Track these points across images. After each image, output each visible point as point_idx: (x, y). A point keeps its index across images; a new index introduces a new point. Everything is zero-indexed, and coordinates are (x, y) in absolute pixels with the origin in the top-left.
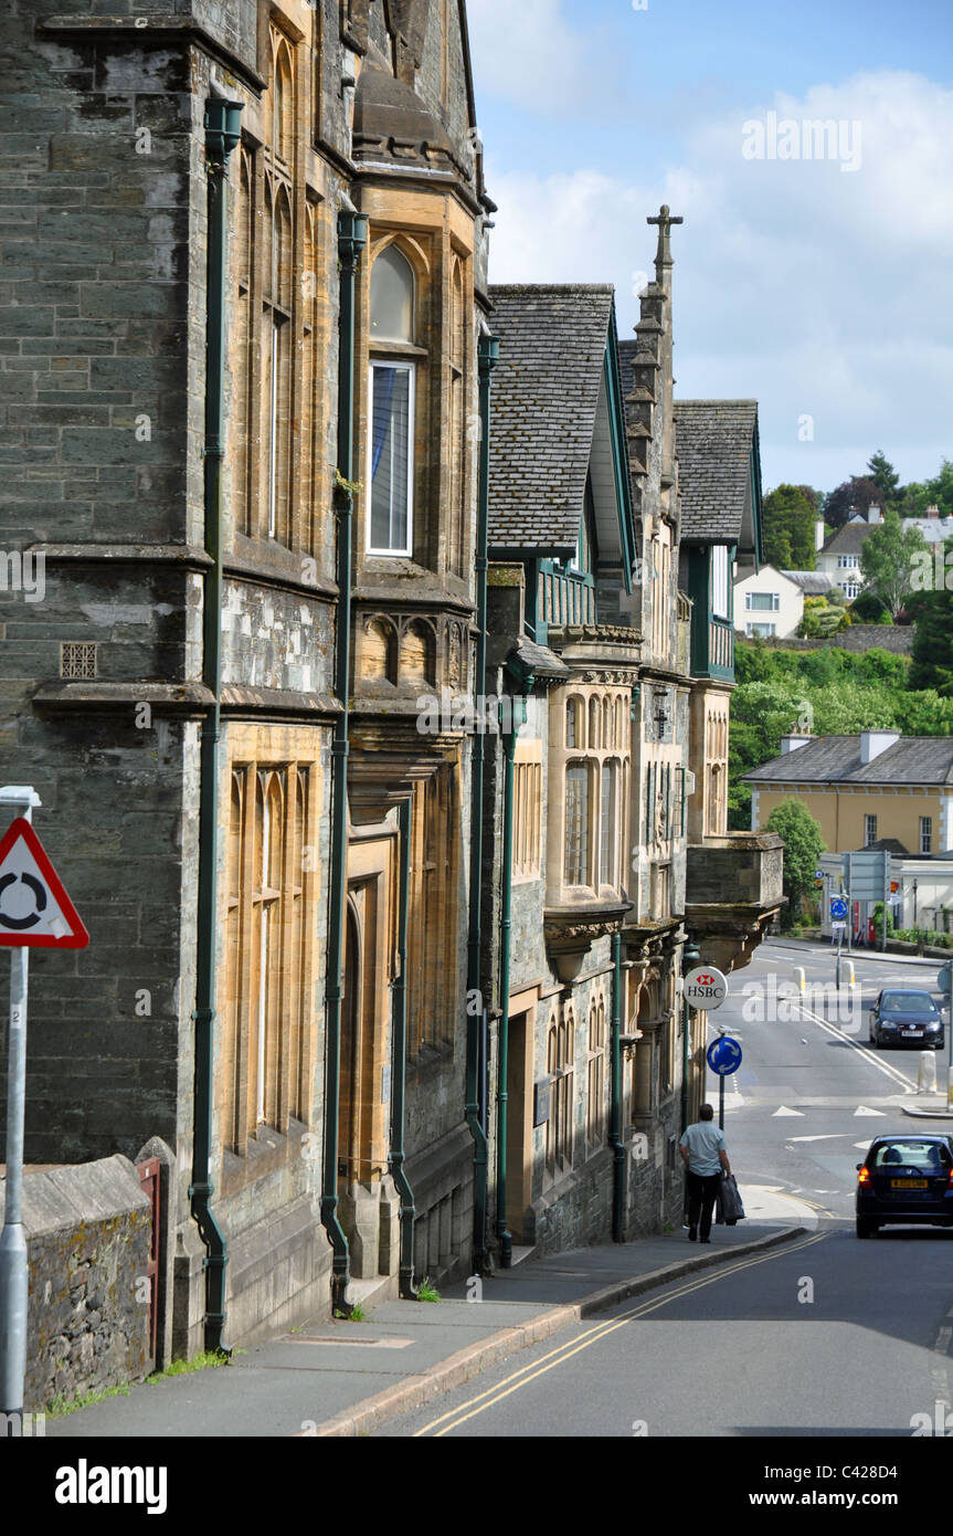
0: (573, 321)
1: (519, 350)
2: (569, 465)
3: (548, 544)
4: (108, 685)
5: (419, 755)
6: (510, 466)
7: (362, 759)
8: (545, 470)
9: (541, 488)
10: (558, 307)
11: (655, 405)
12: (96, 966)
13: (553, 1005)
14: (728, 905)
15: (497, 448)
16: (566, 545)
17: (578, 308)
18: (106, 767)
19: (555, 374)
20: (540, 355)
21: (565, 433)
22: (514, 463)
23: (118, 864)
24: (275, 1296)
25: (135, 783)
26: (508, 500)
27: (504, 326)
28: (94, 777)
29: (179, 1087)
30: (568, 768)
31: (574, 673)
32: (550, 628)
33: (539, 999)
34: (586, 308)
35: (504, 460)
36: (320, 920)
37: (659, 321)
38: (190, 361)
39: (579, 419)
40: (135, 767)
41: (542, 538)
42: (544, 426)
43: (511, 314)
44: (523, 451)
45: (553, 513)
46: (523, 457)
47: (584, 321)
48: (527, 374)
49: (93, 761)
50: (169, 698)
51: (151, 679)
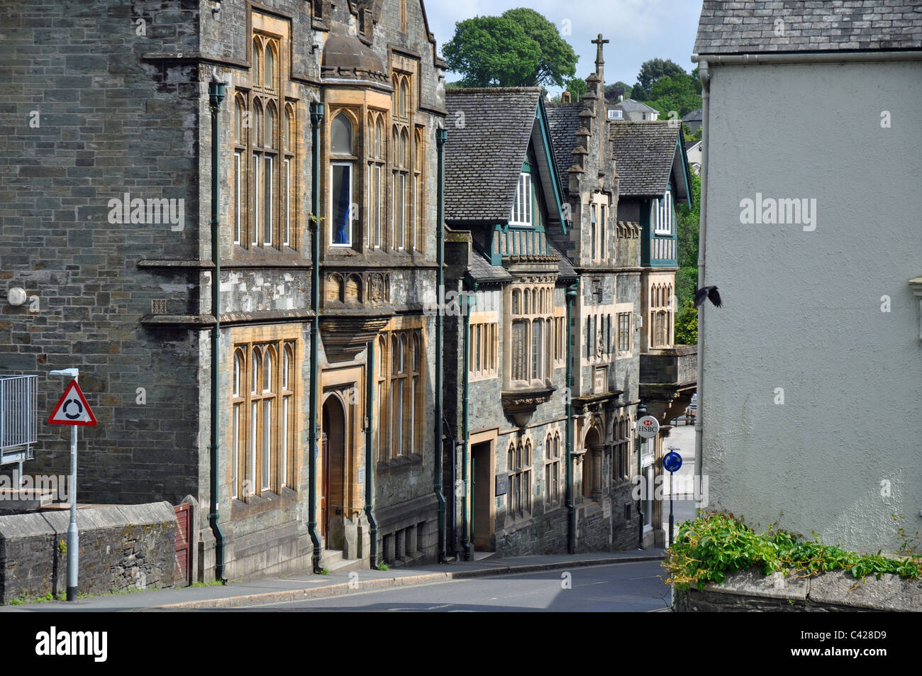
0: (520, 106)
1: (493, 121)
2: (510, 178)
3: (495, 218)
4: (170, 316)
5: (357, 332)
6: (482, 180)
7: (329, 335)
8: (498, 181)
9: (496, 191)
10: (513, 99)
11: (590, 136)
12: (167, 427)
13: (513, 438)
14: (661, 384)
15: (477, 171)
16: (503, 218)
17: (523, 100)
18: (170, 349)
19: (508, 133)
20: (502, 124)
21: (510, 163)
22: (484, 178)
23: (176, 387)
24: (268, 561)
25: (181, 355)
26: (479, 196)
27: (487, 109)
28: (165, 353)
29: (200, 475)
30: (513, 324)
31: (517, 278)
32: (503, 256)
33: (499, 435)
34: (527, 100)
35: (479, 176)
36: (304, 405)
37: (596, 93)
38: (200, 188)
39: (517, 155)
40: (181, 348)
41: (493, 215)
42: (500, 159)
43: (491, 103)
44: (489, 172)
45: (499, 203)
46: (488, 175)
47: (525, 106)
48: (495, 133)
49: (165, 346)
50: (193, 322)
51: (187, 314)
